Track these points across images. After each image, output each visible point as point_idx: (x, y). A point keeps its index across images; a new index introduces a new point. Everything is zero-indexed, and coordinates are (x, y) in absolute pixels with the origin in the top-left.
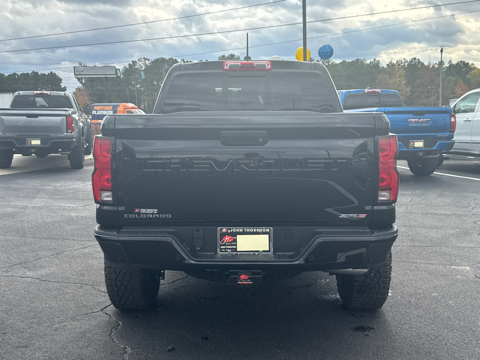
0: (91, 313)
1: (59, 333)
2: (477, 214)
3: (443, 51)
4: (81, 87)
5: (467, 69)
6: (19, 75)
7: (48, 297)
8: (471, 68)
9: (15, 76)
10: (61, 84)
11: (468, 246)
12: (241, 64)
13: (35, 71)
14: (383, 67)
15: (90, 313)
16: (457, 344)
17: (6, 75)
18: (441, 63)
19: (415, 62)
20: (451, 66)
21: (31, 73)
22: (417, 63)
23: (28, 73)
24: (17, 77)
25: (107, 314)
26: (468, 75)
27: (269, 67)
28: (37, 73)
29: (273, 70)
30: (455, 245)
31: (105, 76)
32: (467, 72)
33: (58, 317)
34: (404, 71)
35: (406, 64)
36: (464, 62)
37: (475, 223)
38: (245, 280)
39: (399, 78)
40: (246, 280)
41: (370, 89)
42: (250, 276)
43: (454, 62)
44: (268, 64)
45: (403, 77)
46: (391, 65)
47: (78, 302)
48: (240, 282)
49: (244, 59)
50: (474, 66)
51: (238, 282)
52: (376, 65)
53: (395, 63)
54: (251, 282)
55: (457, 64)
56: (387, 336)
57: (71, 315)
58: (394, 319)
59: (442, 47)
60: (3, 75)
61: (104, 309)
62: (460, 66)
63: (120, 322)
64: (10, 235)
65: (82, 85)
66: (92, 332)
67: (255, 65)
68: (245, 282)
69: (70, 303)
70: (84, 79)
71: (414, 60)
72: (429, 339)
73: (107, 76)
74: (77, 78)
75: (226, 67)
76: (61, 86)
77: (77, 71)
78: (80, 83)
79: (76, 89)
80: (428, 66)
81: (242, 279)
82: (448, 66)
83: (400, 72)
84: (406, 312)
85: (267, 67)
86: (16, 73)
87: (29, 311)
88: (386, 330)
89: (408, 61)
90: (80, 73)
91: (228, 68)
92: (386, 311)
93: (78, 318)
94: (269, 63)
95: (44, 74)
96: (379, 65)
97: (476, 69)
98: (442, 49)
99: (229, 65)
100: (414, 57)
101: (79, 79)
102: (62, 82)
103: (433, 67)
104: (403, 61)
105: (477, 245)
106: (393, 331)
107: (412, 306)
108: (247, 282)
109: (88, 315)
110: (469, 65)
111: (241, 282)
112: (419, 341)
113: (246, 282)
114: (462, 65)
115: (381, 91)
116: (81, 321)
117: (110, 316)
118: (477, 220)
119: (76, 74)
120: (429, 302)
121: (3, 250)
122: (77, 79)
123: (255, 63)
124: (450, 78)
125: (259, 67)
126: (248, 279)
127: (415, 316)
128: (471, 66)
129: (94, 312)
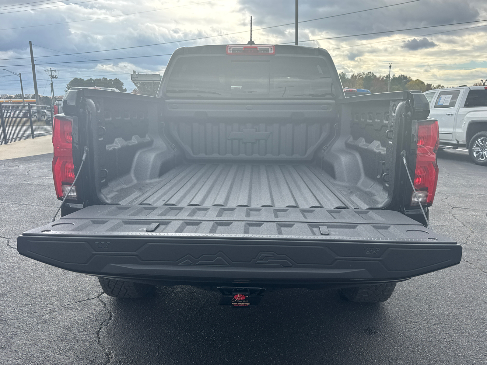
0: (87, 299)
1: (46, 327)
2: (442, 192)
3: (391, 67)
4: (137, 89)
5: (406, 81)
6: (94, 80)
7: (52, 277)
8: (408, 80)
9: (91, 81)
10: (123, 87)
11: (445, 224)
12: (244, 48)
13: (105, 78)
14: (348, 78)
15: (85, 300)
16: (477, 356)
17: (85, 80)
18: (388, 76)
19: (370, 75)
20: (395, 79)
21: (102, 79)
22: (372, 76)
23: (100, 79)
24: (92, 82)
25: (102, 302)
26: (406, 85)
27: (273, 52)
28: (106, 79)
29: (277, 55)
30: (433, 224)
31: (153, 81)
32: (406, 83)
33: (52, 305)
34: (363, 81)
35: (364, 76)
36: (404, 76)
37: (443, 201)
38: (240, 301)
39: (359, 86)
40: (242, 300)
41: (348, 88)
42: (248, 297)
43: (397, 76)
44: (271, 49)
45: (362, 85)
46: (353, 77)
47: (79, 284)
48: (234, 304)
49: (248, 43)
50: (410, 79)
51: (232, 304)
52: (343, 76)
53: (356, 75)
54: (249, 304)
55: (399, 77)
56: (396, 342)
57: (65, 303)
58: (399, 315)
59: (390, 64)
60: (83, 80)
61: (101, 295)
62: (401, 78)
63: (112, 314)
64: (45, 205)
65: (137, 87)
66: (80, 327)
67: (258, 50)
68: (240, 304)
69: (70, 285)
70: (138, 83)
71: (369, 73)
72: (442, 346)
73: (154, 81)
74: (134, 82)
75: (229, 51)
76: (123, 88)
77: (133, 77)
78: (136, 86)
79: (133, 90)
80: (379, 78)
81: (237, 300)
82: (392, 78)
83: (359, 82)
84: (408, 306)
85: (270, 52)
86: (92, 79)
87: (27, 295)
88: (393, 332)
89: (366, 74)
90: (135, 79)
91: (231, 52)
92: (388, 304)
93: (72, 306)
94: (273, 48)
95: (111, 80)
96: (345, 76)
97: (412, 81)
98: (390, 65)
99: (232, 49)
100: (369, 71)
101: (135, 84)
102: (123, 85)
103: (383, 78)
104: (362, 74)
105: (453, 224)
106: (402, 334)
107: (412, 297)
108: (244, 304)
109: (83, 302)
110: (407, 78)
111: (236, 304)
112: (433, 350)
113: (242, 304)
114: (402, 78)
115: (357, 90)
116: (73, 311)
117: (105, 305)
118: (443, 198)
119: (132, 79)
120: (428, 291)
121: (32, 221)
122: (134, 84)
123: (258, 47)
124: (394, 86)
125: (263, 52)
126: (244, 300)
127: (419, 312)
128: (409, 79)
129: (90, 298)
